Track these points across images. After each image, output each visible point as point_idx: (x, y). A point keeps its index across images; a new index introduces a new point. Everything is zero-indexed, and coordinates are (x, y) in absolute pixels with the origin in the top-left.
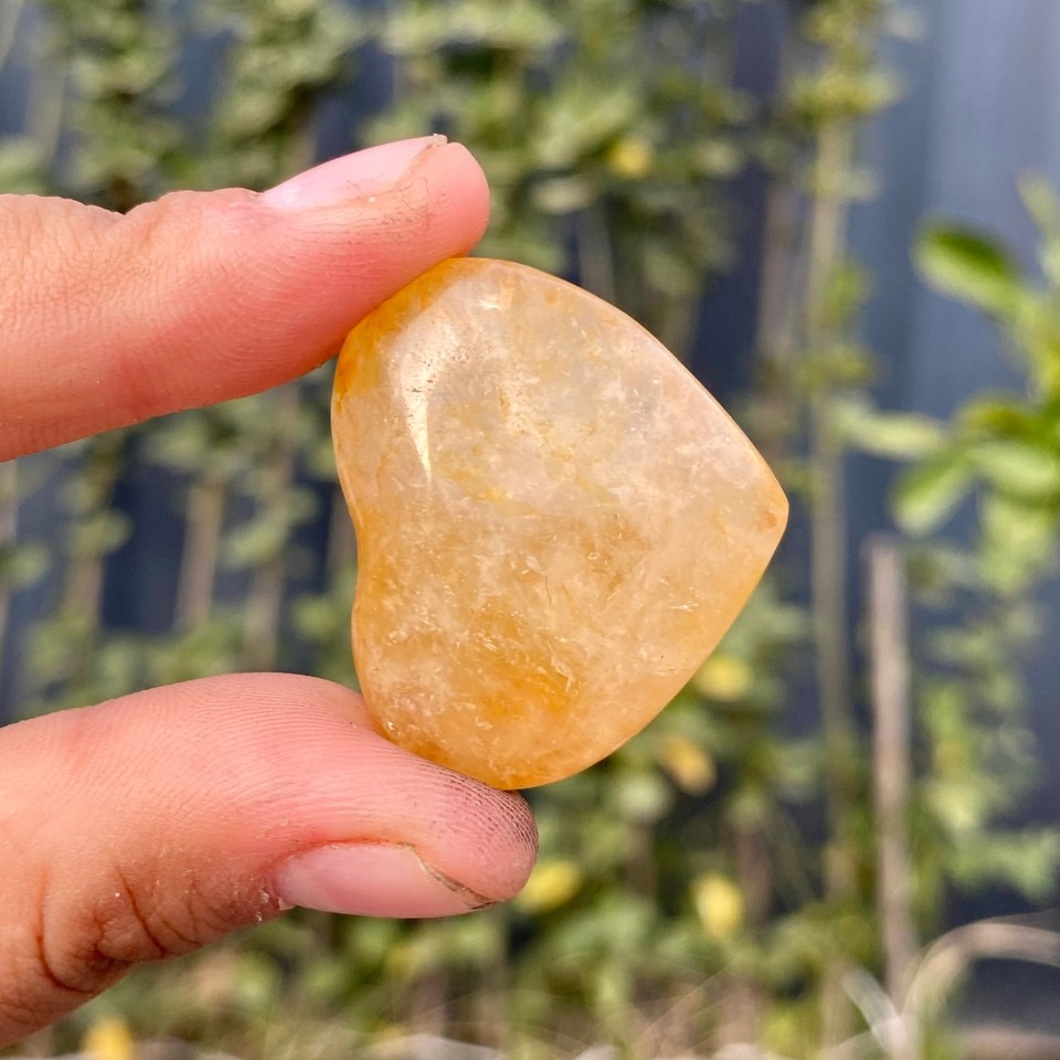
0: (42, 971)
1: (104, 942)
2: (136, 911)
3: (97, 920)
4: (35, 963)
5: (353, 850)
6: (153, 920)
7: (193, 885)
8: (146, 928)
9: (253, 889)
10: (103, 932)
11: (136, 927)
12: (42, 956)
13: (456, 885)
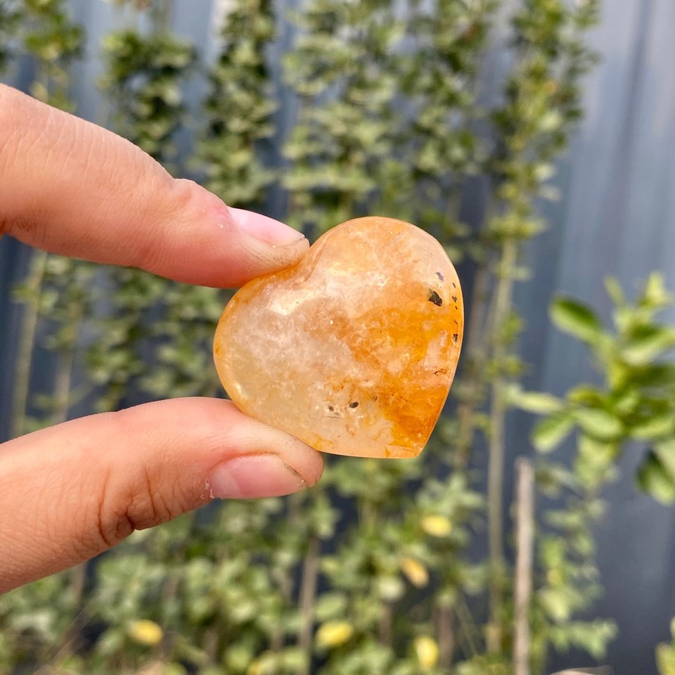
0: (98, 523)
1: (132, 507)
2: (150, 490)
3: (131, 496)
4: (96, 517)
6: (157, 496)
7: (177, 478)
8: (152, 500)
9: (203, 481)
10: (132, 501)
11: (149, 499)
12: (99, 515)
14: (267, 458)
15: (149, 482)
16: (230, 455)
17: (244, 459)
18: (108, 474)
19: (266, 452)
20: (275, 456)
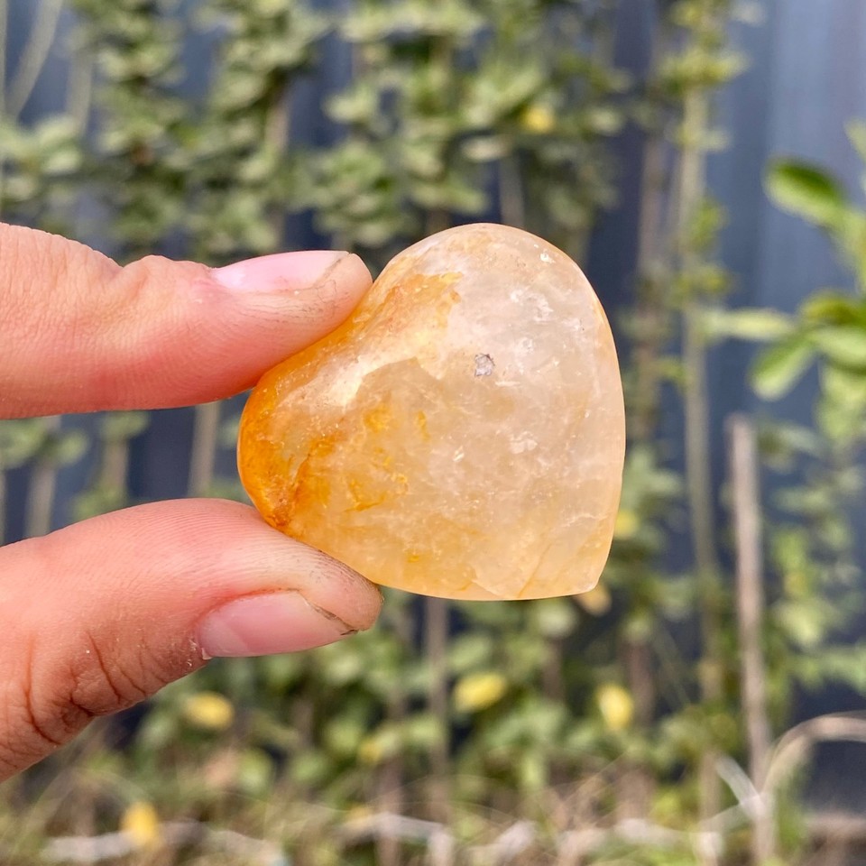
0: (28, 719)
1: (78, 691)
2: (102, 664)
3: (73, 674)
4: (23, 711)
5: (256, 599)
6: (114, 670)
7: (143, 640)
8: (109, 679)
9: (186, 639)
10: (77, 682)
11: (102, 677)
12: (28, 706)
13: (331, 615)
14: (282, 598)
15: (98, 652)
16: (225, 598)
17: (246, 602)
18: (31, 645)
19: (280, 589)
20: (294, 593)
